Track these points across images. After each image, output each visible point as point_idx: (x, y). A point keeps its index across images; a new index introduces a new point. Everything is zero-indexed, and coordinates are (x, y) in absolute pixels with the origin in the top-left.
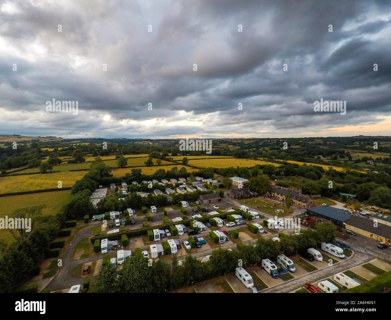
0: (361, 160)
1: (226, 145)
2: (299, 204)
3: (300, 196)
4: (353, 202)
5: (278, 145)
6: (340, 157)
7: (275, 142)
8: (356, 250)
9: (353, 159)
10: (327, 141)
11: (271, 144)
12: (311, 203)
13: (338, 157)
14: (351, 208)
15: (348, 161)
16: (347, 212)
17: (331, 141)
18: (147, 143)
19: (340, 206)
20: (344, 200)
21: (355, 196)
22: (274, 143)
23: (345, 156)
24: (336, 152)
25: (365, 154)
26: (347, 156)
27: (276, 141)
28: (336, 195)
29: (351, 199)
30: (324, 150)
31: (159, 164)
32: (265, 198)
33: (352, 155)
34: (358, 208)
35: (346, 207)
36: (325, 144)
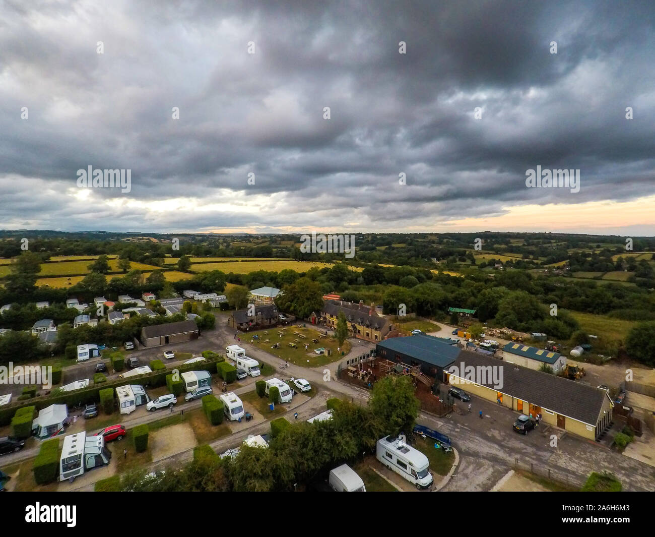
0: (487, 263)
1: (292, 242)
2: (368, 334)
3: (370, 315)
4: (470, 323)
5: (372, 244)
6: (460, 260)
7: (370, 238)
8: (463, 448)
9: (478, 263)
10: (443, 238)
11: (363, 241)
12: (390, 330)
13: (457, 260)
14: (465, 336)
15: (470, 265)
16: (456, 345)
17: (449, 237)
18: (146, 239)
19: (445, 332)
20: (454, 321)
21: (473, 312)
22: (368, 241)
23: (466, 258)
24: (455, 252)
25: (491, 255)
26: (469, 258)
27: (372, 237)
28: (440, 312)
29: (468, 318)
30: (439, 250)
31: (125, 270)
32: (305, 326)
33: (475, 257)
34: (477, 336)
35: (457, 334)
36: (440, 243)
